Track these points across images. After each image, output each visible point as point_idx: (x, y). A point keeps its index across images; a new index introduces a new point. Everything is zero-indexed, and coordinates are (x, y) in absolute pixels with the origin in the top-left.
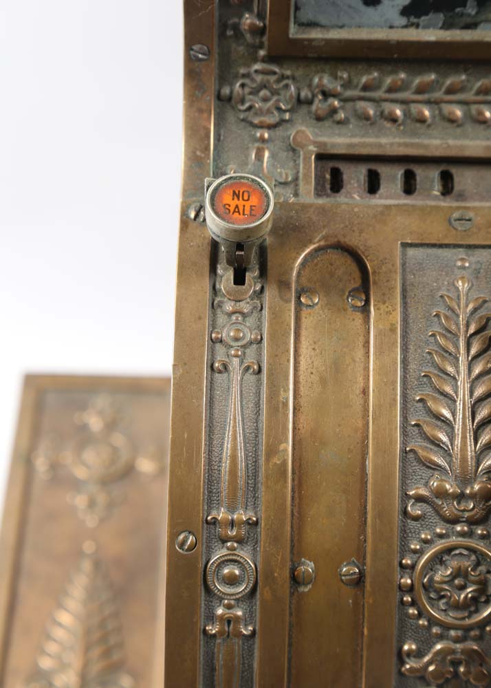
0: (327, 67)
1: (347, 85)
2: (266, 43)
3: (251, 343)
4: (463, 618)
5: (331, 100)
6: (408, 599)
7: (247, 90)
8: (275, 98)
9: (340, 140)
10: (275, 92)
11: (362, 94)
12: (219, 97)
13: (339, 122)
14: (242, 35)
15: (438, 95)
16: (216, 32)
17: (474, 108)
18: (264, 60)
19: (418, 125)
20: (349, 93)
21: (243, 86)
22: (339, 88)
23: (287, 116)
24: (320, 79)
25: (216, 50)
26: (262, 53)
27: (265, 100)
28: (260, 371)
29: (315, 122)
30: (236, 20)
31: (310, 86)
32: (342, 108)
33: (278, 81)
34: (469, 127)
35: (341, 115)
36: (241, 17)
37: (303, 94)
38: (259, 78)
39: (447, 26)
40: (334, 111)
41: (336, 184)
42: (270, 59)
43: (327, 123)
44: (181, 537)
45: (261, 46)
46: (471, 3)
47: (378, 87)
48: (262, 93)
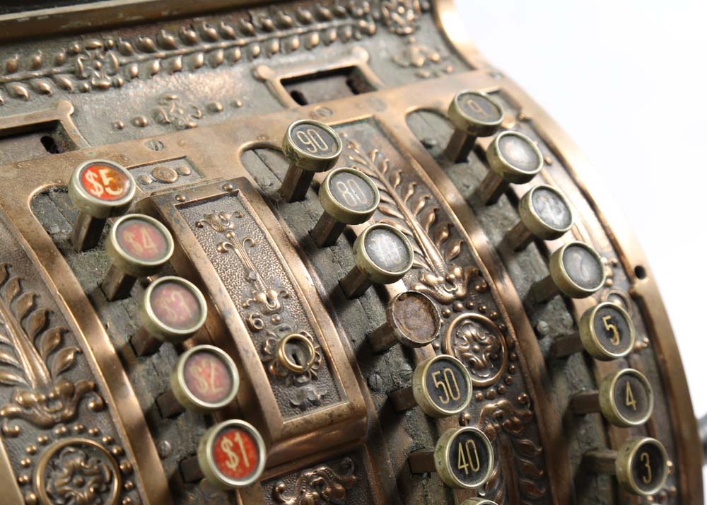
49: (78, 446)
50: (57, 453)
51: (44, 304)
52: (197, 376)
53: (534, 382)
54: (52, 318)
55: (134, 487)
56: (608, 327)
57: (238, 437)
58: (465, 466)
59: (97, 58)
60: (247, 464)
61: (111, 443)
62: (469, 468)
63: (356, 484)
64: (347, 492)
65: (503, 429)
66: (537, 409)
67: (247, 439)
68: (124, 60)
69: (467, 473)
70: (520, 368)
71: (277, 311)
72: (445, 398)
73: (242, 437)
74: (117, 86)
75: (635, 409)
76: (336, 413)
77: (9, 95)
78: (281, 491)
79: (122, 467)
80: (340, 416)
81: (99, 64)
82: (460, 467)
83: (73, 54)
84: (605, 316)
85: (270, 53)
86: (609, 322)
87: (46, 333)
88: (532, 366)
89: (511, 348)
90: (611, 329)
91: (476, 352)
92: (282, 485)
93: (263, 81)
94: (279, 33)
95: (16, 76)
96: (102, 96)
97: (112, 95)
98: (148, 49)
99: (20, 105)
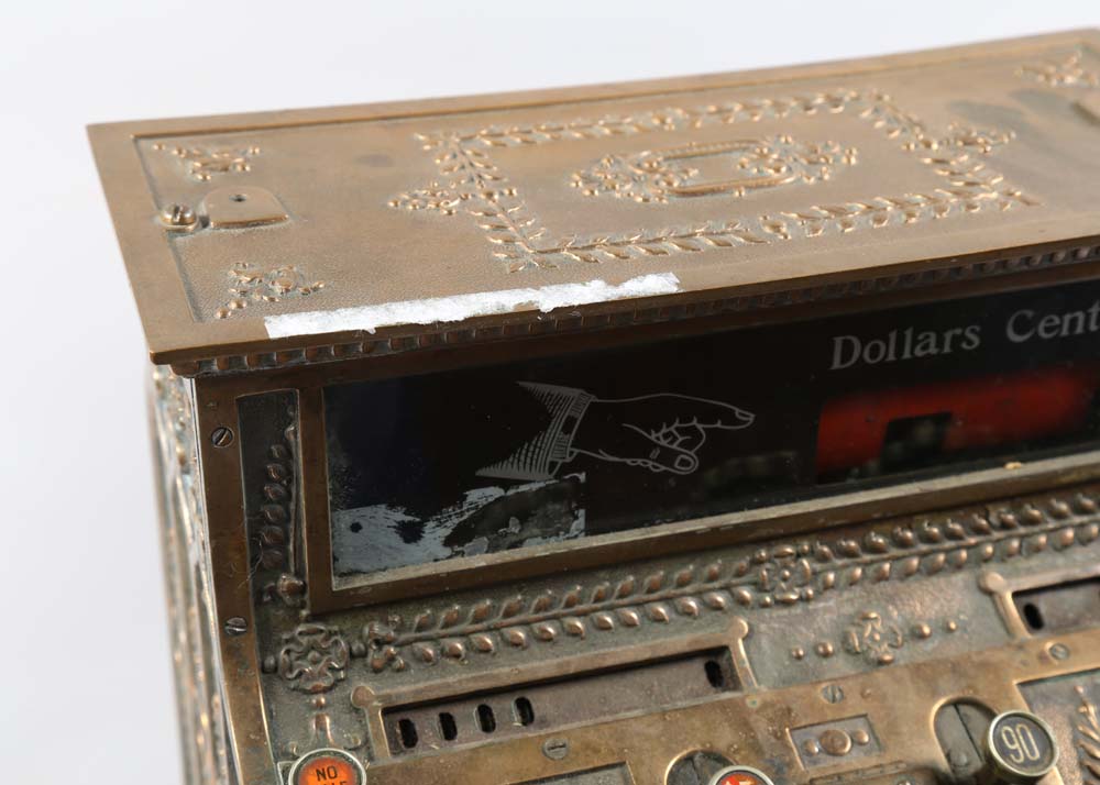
0: (376, 614)
1: (400, 629)
2: (308, 602)
5: (386, 648)
8: (325, 658)
9: (406, 689)
10: (324, 652)
11: (418, 635)
12: (263, 670)
13: (399, 670)
14: (281, 598)
15: (497, 620)
16: (251, 600)
17: (536, 627)
18: (307, 620)
19: (482, 656)
20: (403, 637)
21: (288, 652)
22: (392, 634)
23: (342, 674)
24: (371, 629)
25: (253, 620)
26: (304, 613)
27: (315, 662)
29: (373, 675)
30: (273, 584)
31: (360, 637)
32: (399, 654)
33: (326, 639)
34: (535, 648)
35: (401, 661)
36: (276, 579)
37: (354, 648)
38: (304, 640)
39: (493, 548)
40: (392, 659)
41: (409, 737)
42: (313, 618)
43: (386, 673)
45: (303, 606)
46: (513, 521)
47: (434, 624)
48: (310, 656)
59: (786, 567)
68: (818, 566)
74: (805, 599)
77: (677, 611)
81: (787, 573)
83: (758, 562)
85: (1004, 556)
93: (989, 593)
94: (1022, 530)
95: (688, 589)
96: (784, 612)
97: (798, 610)
98: (850, 554)
99: (687, 623)
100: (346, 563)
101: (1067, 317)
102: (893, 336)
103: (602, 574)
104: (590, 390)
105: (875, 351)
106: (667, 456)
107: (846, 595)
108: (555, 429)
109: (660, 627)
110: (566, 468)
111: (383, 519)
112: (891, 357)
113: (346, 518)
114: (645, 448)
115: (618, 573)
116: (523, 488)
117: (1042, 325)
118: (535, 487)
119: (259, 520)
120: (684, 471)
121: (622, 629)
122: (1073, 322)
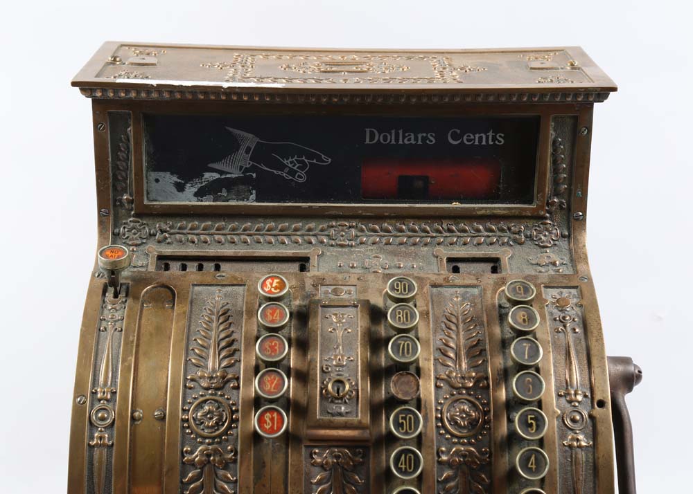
0: (162, 219)
1: (171, 227)
2: (134, 208)
3: (119, 320)
4: (212, 433)
5: (164, 234)
6: (186, 425)
7: (126, 230)
8: (139, 233)
9: (168, 251)
10: (139, 230)
11: (179, 231)
12: (113, 234)
13: (168, 243)
14: (124, 205)
15: (212, 231)
16: (111, 202)
17: (229, 237)
18: (133, 216)
19: (204, 244)
20: (172, 231)
21: (124, 228)
22: (168, 229)
23: (144, 241)
24: (160, 225)
25: (112, 212)
26: (133, 213)
27: (135, 234)
28: (122, 330)
29: (157, 243)
30: (120, 197)
31: (155, 228)
32: (170, 238)
33: (140, 226)
34: (227, 245)
35: (169, 240)
36: (122, 196)
37: (152, 232)
38: (132, 224)
39: (215, 200)
40: (166, 238)
41: (167, 268)
42: (137, 215)
43: (163, 244)
44: (79, 399)
45: (132, 210)
46: (224, 190)
47: (185, 228)
48: (133, 231)
49: (216, 401)
50: (205, 401)
51: (235, 336)
52: (266, 382)
53: (495, 444)
54: (235, 343)
55: (237, 427)
56: (530, 421)
57: (275, 415)
58: (403, 466)
59: (343, 231)
60: (275, 428)
61: (233, 404)
62: (406, 468)
63: (362, 464)
64: (354, 466)
65: (465, 463)
66: (493, 458)
67: (279, 417)
68: (359, 234)
69: (403, 470)
70: (490, 434)
71: (343, 366)
72: (403, 429)
73: (277, 415)
74: (351, 246)
75: (534, 470)
76: (350, 422)
77: (292, 241)
78: (315, 453)
79: (234, 417)
80: (352, 424)
81: (344, 234)
82: (400, 466)
83: (331, 227)
84: (530, 415)
86: (531, 419)
87: (228, 349)
88: (496, 435)
89: (485, 422)
90: (532, 423)
91: (462, 418)
92: (317, 451)
93: (436, 257)
94: (459, 234)
95: (298, 233)
96: (340, 249)
97: (346, 250)
98: (375, 231)
99: (295, 247)
100: (152, 196)
101: (477, 136)
102: (393, 132)
103: (260, 220)
104: (257, 136)
105: (385, 138)
106: (292, 172)
107: (370, 248)
108: (242, 150)
109: (284, 246)
110: (247, 170)
111: (169, 179)
112: (393, 142)
113: (153, 175)
114: (282, 167)
115: (268, 220)
116: (228, 176)
117: (465, 137)
118: (234, 176)
119: (116, 168)
120: (300, 181)
121: (265, 244)
122: (481, 138)
